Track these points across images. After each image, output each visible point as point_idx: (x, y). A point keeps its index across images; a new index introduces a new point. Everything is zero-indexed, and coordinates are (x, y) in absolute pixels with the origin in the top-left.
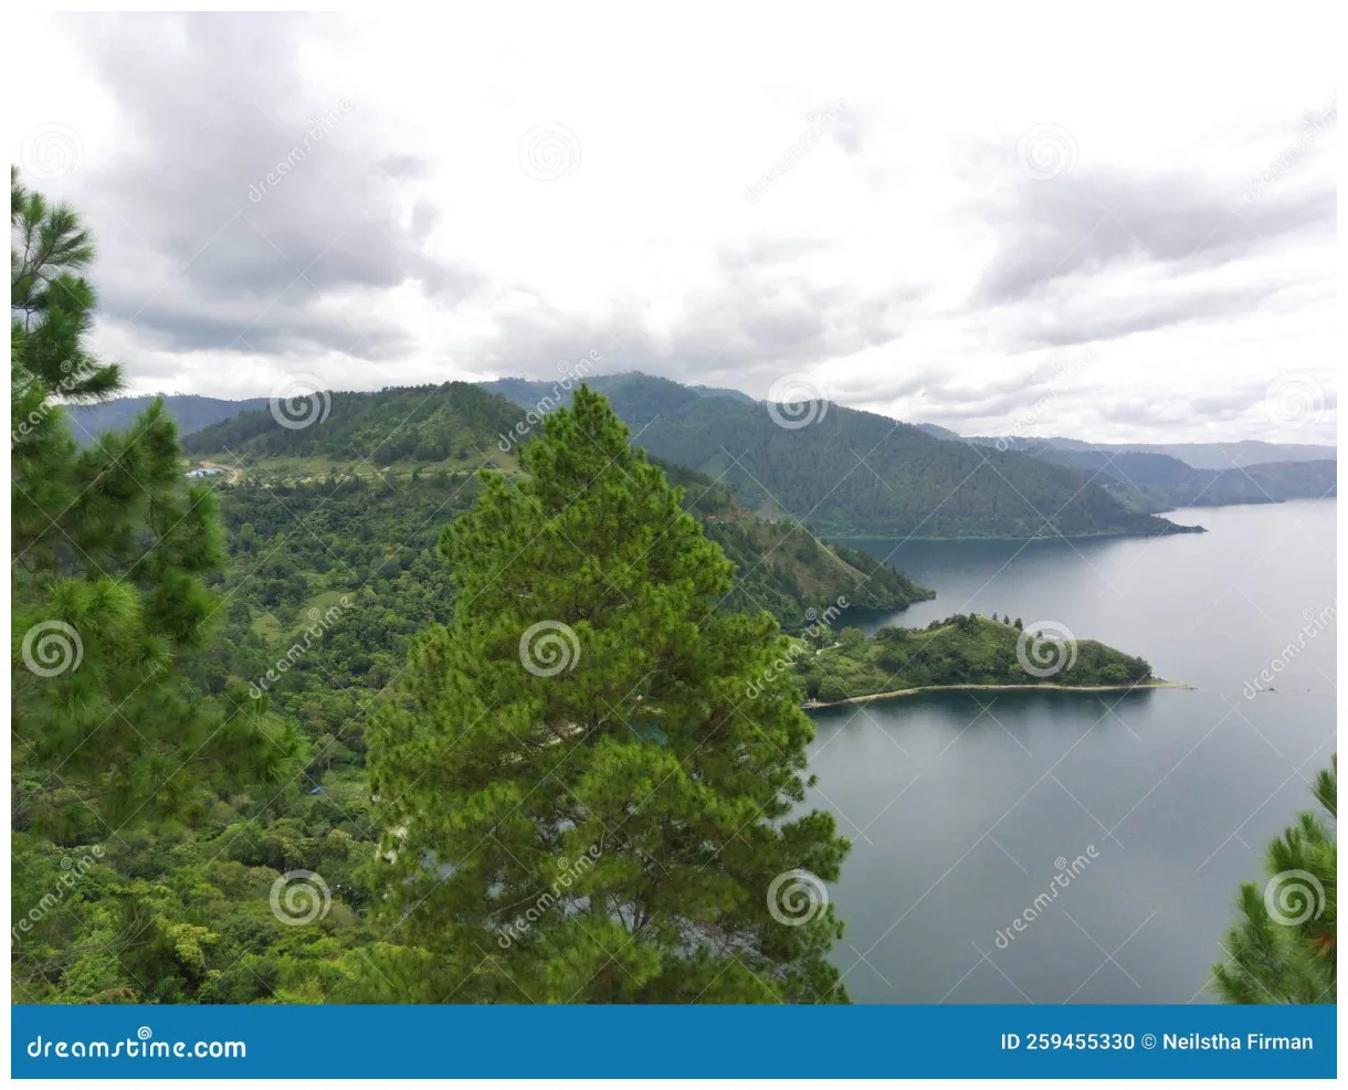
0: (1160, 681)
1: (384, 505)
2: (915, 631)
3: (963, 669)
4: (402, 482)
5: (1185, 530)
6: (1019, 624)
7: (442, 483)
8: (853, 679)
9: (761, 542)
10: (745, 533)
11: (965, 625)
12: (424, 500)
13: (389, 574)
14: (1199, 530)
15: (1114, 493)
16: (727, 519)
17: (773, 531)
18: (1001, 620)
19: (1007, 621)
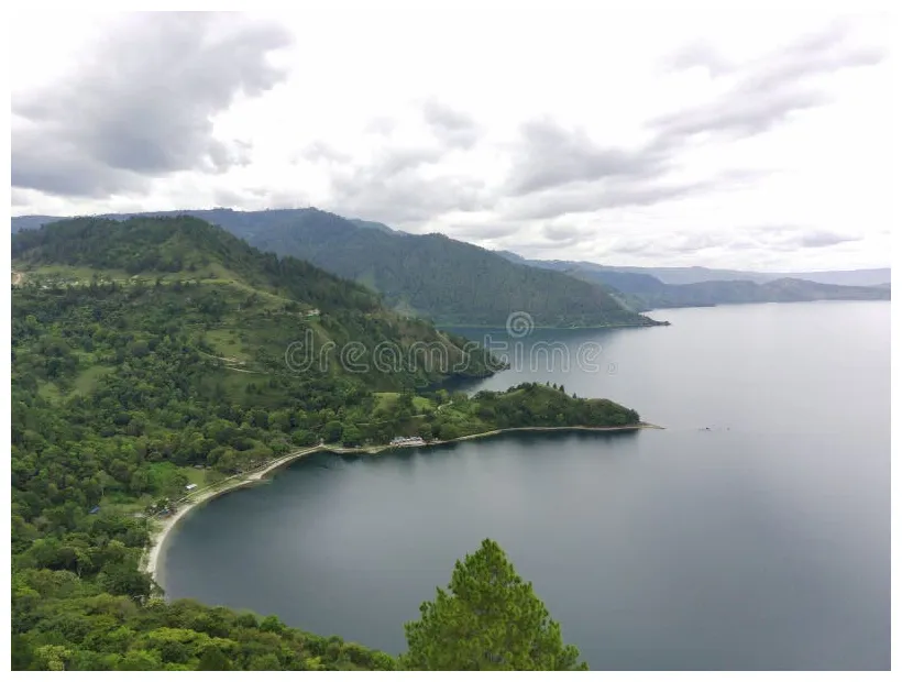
0: (645, 424)
1: (135, 304)
2: (499, 393)
3: (528, 418)
4: (148, 288)
5: (659, 324)
6: (562, 388)
7: (178, 289)
8: (461, 425)
9: (401, 332)
10: (390, 324)
11: (530, 389)
12: (165, 301)
13: (140, 354)
14: (667, 324)
15: (617, 299)
16: (378, 316)
17: (409, 324)
18: (551, 386)
19: (555, 386)
